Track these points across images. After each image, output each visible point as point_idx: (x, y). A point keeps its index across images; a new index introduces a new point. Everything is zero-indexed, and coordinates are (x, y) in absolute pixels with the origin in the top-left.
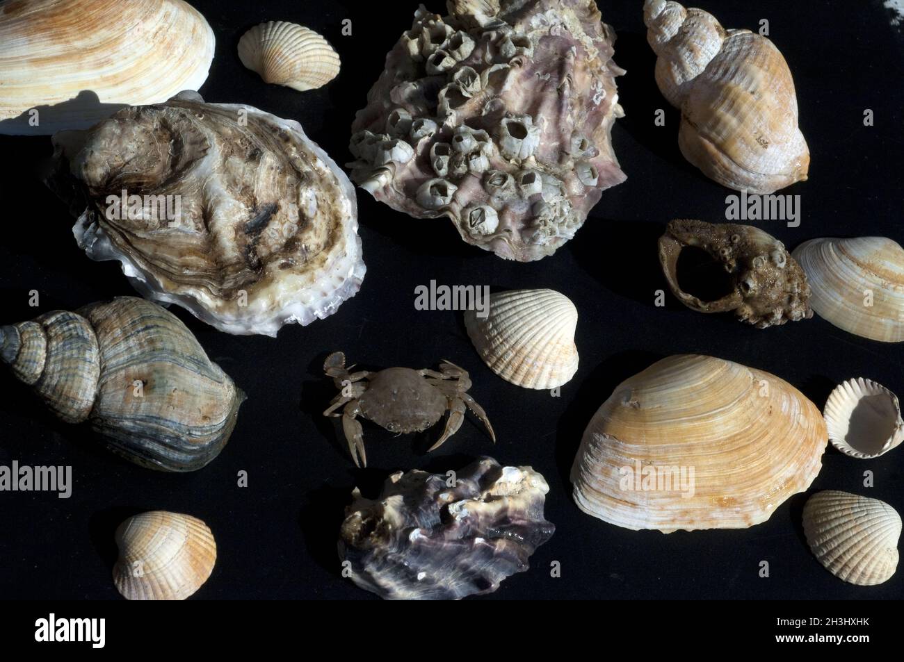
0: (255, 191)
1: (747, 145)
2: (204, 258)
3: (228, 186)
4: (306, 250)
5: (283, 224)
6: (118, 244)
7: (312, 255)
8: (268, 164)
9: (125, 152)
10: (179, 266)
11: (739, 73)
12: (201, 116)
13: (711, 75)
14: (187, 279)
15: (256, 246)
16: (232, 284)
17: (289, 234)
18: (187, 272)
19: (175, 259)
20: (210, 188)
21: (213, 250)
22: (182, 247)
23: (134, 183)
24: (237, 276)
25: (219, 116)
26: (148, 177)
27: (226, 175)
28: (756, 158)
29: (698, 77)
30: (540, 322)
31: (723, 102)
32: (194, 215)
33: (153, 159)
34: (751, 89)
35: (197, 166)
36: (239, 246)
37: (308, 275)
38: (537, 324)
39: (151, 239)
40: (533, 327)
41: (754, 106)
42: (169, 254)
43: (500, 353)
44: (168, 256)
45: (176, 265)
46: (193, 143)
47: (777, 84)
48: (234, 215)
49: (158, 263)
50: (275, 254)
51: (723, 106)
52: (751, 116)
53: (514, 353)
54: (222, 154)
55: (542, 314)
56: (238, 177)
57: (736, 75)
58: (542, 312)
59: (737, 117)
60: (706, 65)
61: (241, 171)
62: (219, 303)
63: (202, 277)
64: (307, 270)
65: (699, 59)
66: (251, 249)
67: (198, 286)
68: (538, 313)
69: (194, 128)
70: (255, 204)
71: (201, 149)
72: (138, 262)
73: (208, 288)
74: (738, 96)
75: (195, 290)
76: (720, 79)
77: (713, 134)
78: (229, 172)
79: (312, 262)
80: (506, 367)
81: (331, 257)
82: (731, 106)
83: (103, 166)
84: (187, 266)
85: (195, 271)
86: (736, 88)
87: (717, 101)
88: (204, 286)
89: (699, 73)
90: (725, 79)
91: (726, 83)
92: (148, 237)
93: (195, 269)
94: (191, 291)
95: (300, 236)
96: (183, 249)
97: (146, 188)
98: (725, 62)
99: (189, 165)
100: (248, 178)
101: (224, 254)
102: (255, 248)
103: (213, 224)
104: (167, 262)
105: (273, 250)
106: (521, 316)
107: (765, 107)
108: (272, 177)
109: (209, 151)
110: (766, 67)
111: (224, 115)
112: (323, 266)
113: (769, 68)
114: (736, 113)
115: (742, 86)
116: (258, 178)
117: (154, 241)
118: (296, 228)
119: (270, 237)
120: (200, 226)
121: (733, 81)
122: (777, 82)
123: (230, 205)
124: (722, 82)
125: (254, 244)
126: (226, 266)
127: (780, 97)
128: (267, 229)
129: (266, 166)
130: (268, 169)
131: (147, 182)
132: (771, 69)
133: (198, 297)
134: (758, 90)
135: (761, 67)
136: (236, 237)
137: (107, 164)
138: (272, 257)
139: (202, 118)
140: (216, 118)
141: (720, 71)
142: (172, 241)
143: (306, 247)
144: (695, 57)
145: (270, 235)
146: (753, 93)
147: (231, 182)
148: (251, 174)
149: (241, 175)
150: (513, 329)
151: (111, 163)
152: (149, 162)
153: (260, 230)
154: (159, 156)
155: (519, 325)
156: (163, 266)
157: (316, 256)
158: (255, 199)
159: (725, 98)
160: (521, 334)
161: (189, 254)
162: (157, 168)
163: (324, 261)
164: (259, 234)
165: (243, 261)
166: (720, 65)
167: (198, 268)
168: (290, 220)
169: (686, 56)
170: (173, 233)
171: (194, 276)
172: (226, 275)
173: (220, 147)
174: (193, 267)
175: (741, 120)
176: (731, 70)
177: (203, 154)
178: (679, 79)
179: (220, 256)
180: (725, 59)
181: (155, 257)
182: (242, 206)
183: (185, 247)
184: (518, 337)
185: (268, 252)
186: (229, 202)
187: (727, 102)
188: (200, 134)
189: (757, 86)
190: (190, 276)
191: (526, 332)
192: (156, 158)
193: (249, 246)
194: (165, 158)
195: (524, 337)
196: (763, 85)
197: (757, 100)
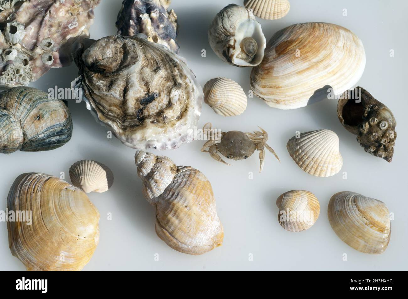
0: (150, 86)
1: (185, 233)
2: (119, 110)
3: (139, 81)
4: (166, 117)
5: (159, 103)
6: (86, 94)
7: (168, 120)
8: (160, 75)
9: (104, 54)
10: (107, 110)
11: (179, 195)
12: (141, 46)
13: (166, 196)
14: (110, 117)
15: (144, 110)
16: (127, 124)
17: (161, 109)
18: (110, 113)
19: (107, 107)
20: (130, 79)
21: (124, 107)
22: (111, 102)
23: (102, 69)
24: (131, 121)
25: (149, 48)
26: (109, 68)
27: (140, 75)
28: (190, 239)
29: (161, 196)
30: (323, 146)
31: (171, 211)
32: (121, 89)
33: (114, 60)
34: (185, 205)
35: (129, 68)
36: (136, 108)
37: (163, 129)
38: (322, 147)
39: (99, 95)
40: (321, 149)
41: (187, 214)
42: (105, 104)
43: (307, 163)
44: (104, 105)
45: (107, 109)
46: (132, 58)
47: (200, 201)
48: (137, 94)
49: (100, 107)
50: (150, 116)
51: (171, 213)
52: (185, 219)
53: (314, 162)
54: (142, 65)
55: (323, 142)
56: (145, 78)
57: (178, 197)
58: (323, 141)
59: (178, 219)
60: (164, 190)
61: (147, 75)
62: (121, 131)
63: (116, 117)
64: (164, 127)
65: (160, 187)
66: (141, 111)
67: (114, 121)
68: (322, 142)
69: (135, 51)
70: (149, 91)
71: (134, 61)
72: (92, 104)
73: (117, 123)
74: (178, 208)
75: (112, 123)
76: (170, 198)
77: (167, 227)
78: (142, 74)
79: (168, 124)
80: (311, 169)
81: (178, 124)
82: (175, 214)
83: (92, 58)
84: (111, 111)
85: (114, 114)
86: (177, 204)
87: (168, 210)
88: (116, 122)
89: (161, 194)
90: (172, 198)
91: (173, 201)
92: (98, 94)
93: (114, 113)
94: (110, 123)
95: (165, 111)
96: (111, 103)
97: (106, 72)
98: (173, 189)
99: (126, 67)
100: (149, 79)
101: (128, 110)
102: (143, 111)
103: (127, 95)
104: (103, 107)
105: (150, 114)
106: (314, 145)
107: (193, 214)
108: (160, 81)
109: (136, 63)
110: (194, 192)
111: (151, 49)
112: (172, 127)
113: (196, 192)
114: (177, 217)
115: (181, 203)
116: (153, 80)
117: (100, 97)
118: (165, 106)
119: (151, 108)
120: (122, 95)
121: (176, 200)
122: (200, 200)
123: (137, 89)
124: (171, 200)
125: (143, 109)
126: (128, 116)
127: (202, 207)
128: (151, 104)
129: (159, 76)
130: (160, 77)
131: (107, 70)
132: (197, 192)
133: (112, 126)
134: (189, 205)
135: (191, 192)
136: (135, 104)
137: (94, 57)
138: (149, 116)
139: (142, 47)
140: (147, 48)
141: (171, 194)
142: (108, 98)
143: (166, 116)
144: (158, 186)
145: (152, 107)
146: (186, 207)
147: (141, 79)
148: (150, 77)
149: (146, 77)
150: (311, 151)
151: (96, 58)
152: (112, 61)
153: (148, 103)
154: (117, 59)
155: (314, 149)
156: (102, 108)
157: (171, 121)
158: (150, 89)
159: (172, 209)
160: (315, 153)
161: (113, 106)
162: (114, 64)
163: (174, 125)
164: (146, 105)
165: (136, 115)
166: (170, 191)
167: (115, 113)
168: (164, 102)
169: (153, 185)
170: (109, 95)
171: (113, 116)
172: (126, 119)
173: (142, 62)
174: (114, 112)
175: (180, 221)
176: (175, 193)
177: (133, 64)
178: (151, 196)
179: (126, 110)
180: (173, 187)
181: (99, 104)
182: (142, 91)
183: (113, 102)
184: (314, 154)
185: (148, 114)
186: (136, 87)
187: (173, 211)
188: (137, 54)
189: (188, 203)
190: (111, 116)
191: (318, 152)
192: (115, 60)
193: (140, 109)
194: (119, 61)
195: (317, 154)
196: (191, 202)
197: (189, 210)
